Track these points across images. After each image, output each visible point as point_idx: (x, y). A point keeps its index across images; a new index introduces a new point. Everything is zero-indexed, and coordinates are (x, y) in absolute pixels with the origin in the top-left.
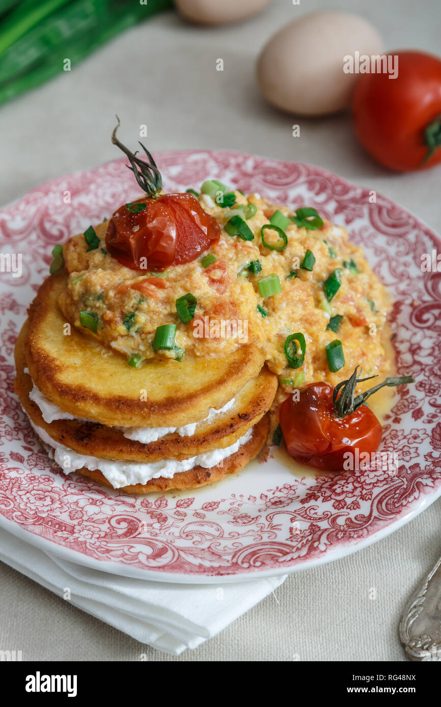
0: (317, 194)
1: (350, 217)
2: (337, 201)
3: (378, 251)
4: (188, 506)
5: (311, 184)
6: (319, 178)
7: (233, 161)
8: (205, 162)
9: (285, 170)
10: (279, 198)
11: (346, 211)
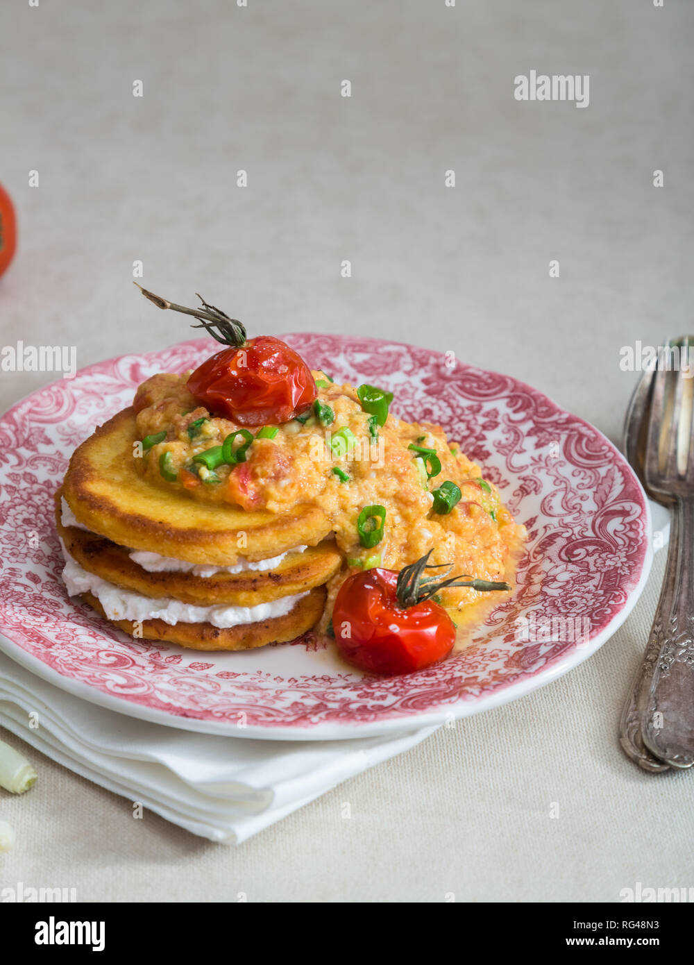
0: (515, 412)
1: (543, 441)
2: (535, 422)
3: (558, 480)
4: (203, 669)
5: (512, 400)
6: (525, 395)
7: (433, 361)
8: (400, 355)
9: (490, 381)
10: (470, 408)
11: (541, 435)
